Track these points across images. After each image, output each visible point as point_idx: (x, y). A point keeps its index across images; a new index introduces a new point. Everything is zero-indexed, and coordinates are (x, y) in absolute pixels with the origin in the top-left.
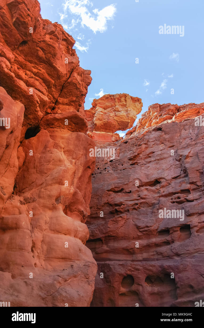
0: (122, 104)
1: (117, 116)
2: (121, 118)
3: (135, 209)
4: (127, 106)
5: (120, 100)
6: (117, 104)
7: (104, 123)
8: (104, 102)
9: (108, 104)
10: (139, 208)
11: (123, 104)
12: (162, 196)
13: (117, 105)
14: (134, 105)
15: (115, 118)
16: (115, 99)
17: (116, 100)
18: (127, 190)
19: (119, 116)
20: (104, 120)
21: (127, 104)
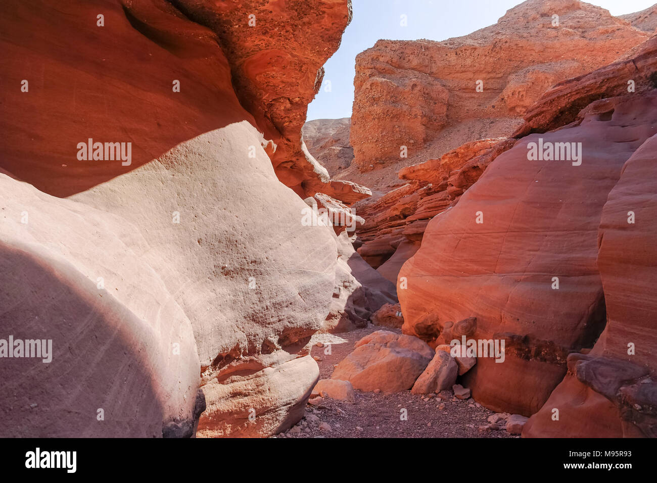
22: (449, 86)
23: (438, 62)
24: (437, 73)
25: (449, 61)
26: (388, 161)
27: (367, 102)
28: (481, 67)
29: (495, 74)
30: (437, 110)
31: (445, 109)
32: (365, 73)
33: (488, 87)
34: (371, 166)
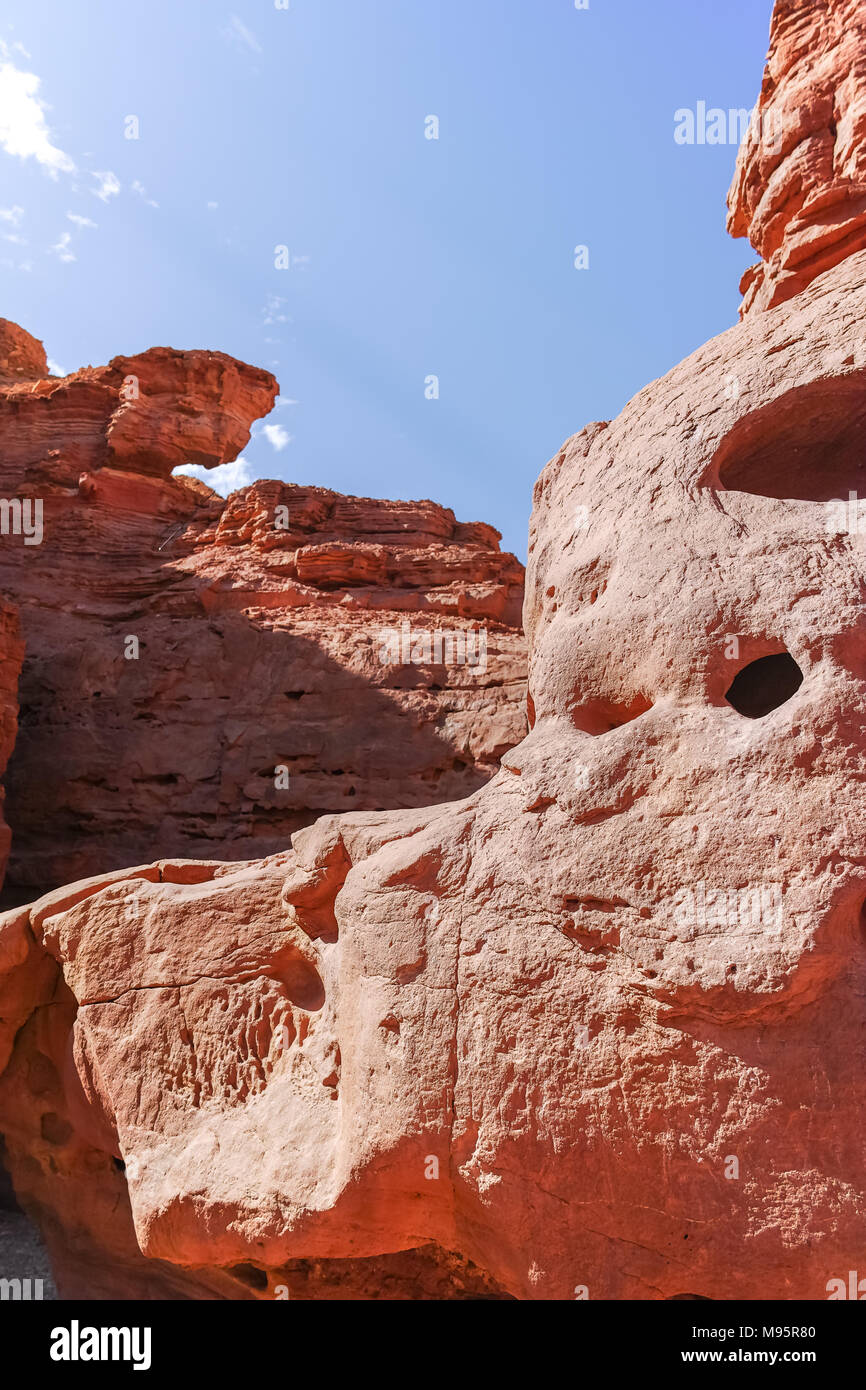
0: (206, 389)
1: (184, 436)
2: (195, 442)
3: (114, 831)
4: (221, 403)
5: (200, 376)
6: (191, 385)
7: (141, 449)
8: (149, 369)
9: (163, 380)
10: (125, 831)
11: (212, 392)
12: (171, 813)
13: (191, 390)
14: (248, 397)
15: (177, 440)
16: (185, 371)
17: (191, 374)
18: (112, 785)
19: (189, 437)
20: (140, 443)
21: (221, 395)
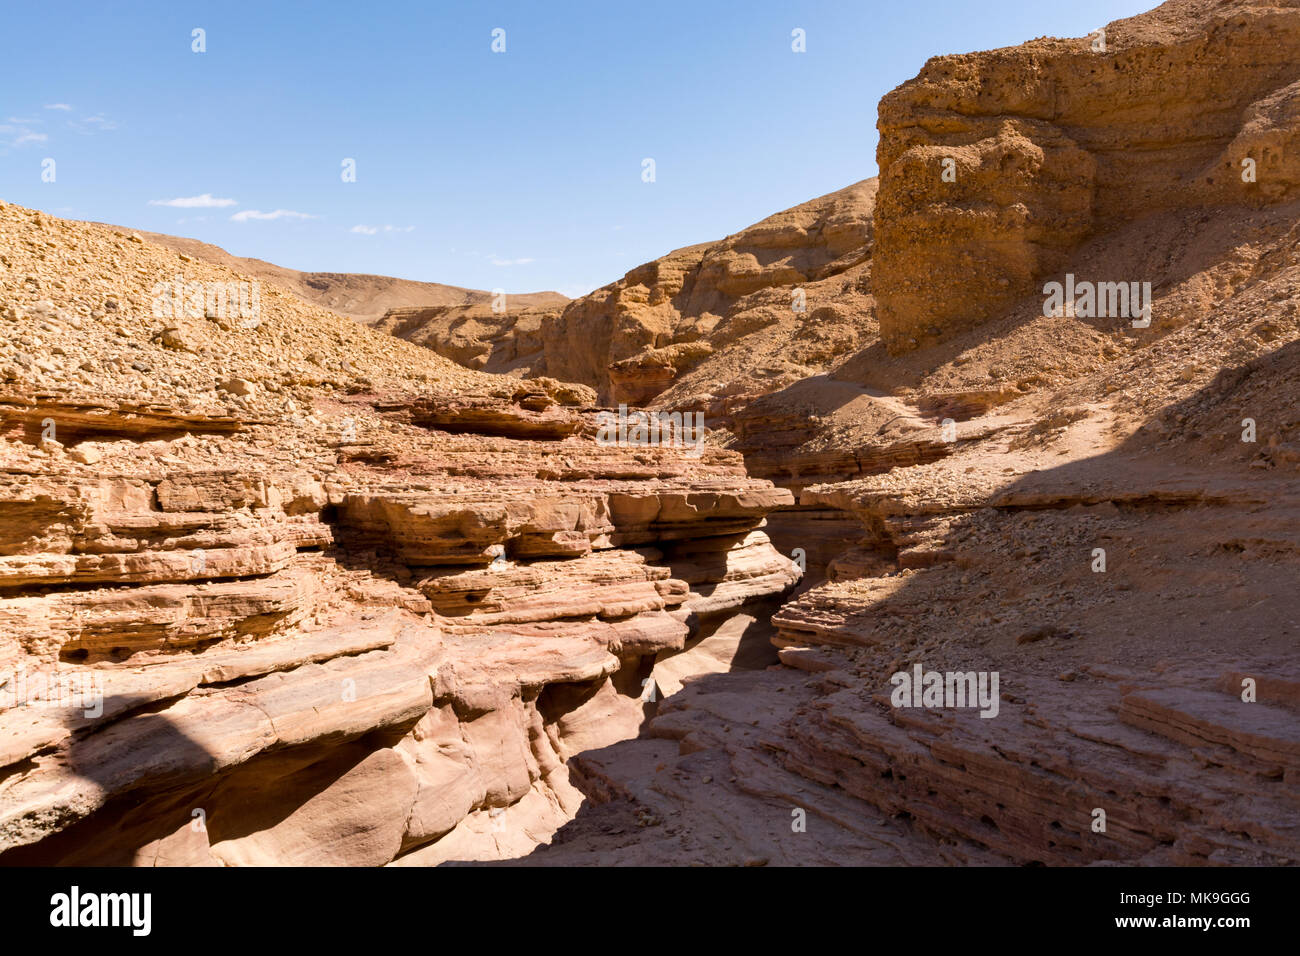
22: (1101, 142)
23: (1072, 90)
24: (1069, 116)
25: (1099, 85)
26: (950, 330)
27: (898, 204)
28: (1179, 91)
29: (1216, 102)
30: (1067, 203)
31: (1088, 198)
32: (897, 139)
33: (1199, 135)
34: (912, 341)
